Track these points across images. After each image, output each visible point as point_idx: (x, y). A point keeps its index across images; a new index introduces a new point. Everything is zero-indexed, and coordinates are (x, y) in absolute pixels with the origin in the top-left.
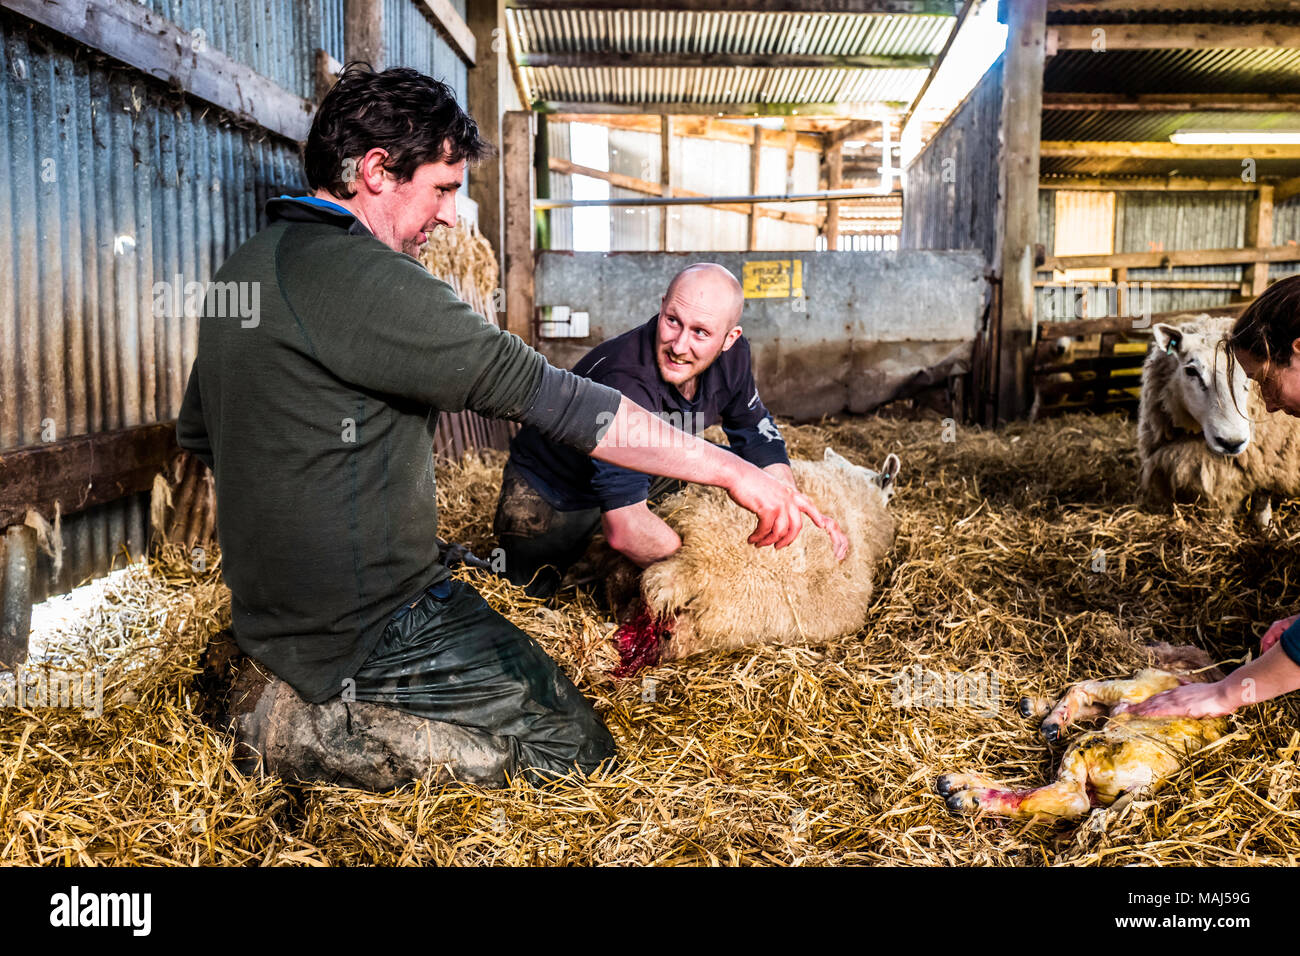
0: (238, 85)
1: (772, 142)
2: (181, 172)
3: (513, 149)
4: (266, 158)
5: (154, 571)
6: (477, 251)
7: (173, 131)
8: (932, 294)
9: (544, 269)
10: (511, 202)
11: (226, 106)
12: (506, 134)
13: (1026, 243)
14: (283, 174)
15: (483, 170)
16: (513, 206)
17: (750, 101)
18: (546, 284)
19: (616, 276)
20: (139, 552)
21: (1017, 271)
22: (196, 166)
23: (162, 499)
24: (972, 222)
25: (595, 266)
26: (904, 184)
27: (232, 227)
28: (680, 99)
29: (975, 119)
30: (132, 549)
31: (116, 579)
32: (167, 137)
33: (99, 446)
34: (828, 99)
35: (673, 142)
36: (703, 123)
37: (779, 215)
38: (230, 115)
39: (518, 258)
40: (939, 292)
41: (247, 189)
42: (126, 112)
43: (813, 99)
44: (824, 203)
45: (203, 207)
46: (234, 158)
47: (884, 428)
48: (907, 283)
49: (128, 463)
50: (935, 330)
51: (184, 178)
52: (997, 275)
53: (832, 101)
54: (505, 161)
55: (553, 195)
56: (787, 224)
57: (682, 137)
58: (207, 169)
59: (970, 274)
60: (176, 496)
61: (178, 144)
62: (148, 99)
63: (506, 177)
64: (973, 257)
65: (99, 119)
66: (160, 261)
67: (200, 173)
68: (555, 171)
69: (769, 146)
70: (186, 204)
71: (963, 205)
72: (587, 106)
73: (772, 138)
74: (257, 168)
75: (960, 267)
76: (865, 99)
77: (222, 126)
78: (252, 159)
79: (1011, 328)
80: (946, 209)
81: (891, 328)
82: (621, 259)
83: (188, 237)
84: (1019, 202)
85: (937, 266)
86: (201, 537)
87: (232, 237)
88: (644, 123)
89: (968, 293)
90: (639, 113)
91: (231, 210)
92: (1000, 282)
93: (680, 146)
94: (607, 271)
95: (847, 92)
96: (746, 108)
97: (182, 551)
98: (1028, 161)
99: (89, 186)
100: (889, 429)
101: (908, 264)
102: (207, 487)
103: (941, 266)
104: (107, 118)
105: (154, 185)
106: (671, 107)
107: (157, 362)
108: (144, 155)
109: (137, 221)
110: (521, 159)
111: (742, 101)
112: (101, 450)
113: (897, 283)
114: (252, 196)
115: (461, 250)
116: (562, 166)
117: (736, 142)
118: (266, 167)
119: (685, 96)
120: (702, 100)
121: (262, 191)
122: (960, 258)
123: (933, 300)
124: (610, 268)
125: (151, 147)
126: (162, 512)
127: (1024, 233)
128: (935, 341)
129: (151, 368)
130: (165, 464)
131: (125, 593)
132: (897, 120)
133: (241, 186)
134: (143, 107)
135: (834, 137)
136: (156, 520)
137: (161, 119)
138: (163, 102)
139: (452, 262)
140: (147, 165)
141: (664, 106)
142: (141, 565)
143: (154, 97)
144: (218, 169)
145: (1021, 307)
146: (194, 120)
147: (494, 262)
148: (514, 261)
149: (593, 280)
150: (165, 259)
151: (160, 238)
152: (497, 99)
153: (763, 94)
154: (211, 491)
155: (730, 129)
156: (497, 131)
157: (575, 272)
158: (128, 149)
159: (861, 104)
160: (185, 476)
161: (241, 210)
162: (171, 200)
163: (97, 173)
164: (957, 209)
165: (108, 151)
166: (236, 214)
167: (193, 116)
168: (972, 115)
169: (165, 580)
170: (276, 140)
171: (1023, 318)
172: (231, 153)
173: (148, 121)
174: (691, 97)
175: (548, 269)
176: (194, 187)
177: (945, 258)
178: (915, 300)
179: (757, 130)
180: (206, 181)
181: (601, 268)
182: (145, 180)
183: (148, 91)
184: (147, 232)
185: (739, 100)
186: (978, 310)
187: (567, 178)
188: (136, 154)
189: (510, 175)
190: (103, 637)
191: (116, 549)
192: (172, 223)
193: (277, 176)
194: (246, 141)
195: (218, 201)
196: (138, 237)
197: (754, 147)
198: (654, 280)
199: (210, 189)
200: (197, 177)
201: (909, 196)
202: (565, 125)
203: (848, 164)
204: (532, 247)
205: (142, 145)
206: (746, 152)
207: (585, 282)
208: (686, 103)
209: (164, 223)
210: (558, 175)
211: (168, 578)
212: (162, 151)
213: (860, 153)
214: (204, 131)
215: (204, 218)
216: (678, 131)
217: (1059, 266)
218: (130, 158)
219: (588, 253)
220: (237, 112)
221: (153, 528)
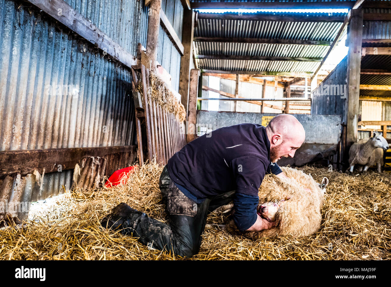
0: (115, 49)
1: (269, 84)
2: (95, 72)
3: (193, 80)
4: (120, 72)
5: (72, 195)
6: (180, 108)
7: (94, 60)
8: (323, 129)
9: (200, 116)
10: (191, 95)
11: (110, 54)
12: (191, 76)
13: (355, 114)
14: (125, 77)
15: (184, 85)
16: (192, 97)
17: (264, 71)
18: (200, 120)
19: (221, 119)
20: (68, 189)
21: (352, 122)
22: (100, 71)
23: (77, 172)
24: (335, 108)
25: (215, 115)
26: (312, 97)
27: (108, 91)
28: (243, 69)
29: (336, 76)
30: (66, 188)
31: (60, 197)
32: (92, 62)
33: (60, 152)
34: (288, 71)
35: (239, 83)
36: (248, 78)
37: (271, 106)
38: (111, 57)
39: (192, 112)
40: (325, 128)
41: (114, 80)
42: (81, 52)
43: (283, 71)
44: (285, 102)
45: (101, 83)
46: (111, 70)
47: (309, 170)
48: (315, 125)
49: (68, 159)
50: (324, 140)
51: (96, 74)
52: (345, 124)
53: (289, 71)
54: (190, 83)
55: (202, 96)
56: (273, 109)
57: (242, 81)
58: (103, 72)
59: (336, 123)
60: (82, 172)
61: (95, 64)
62: (88, 50)
63: (190, 88)
64: (337, 118)
65: (73, 54)
66: (86, 98)
67: (100, 73)
68: (204, 89)
69: (268, 86)
70: (95, 82)
71: (332, 103)
72: (214, 71)
73: (269, 83)
74: (118, 75)
75: (333, 121)
76: (300, 71)
77: (108, 60)
78: (116, 71)
79: (350, 141)
80: (326, 104)
81: (310, 139)
82: (223, 114)
83: (95, 92)
84: (353, 101)
85: (325, 120)
86: (88, 186)
87: (108, 94)
88: (231, 77)
89: (335, 129)
90: (230, 74)
91: (109, 86)
92: (346, 126)
93: (241, 84)
94: (219, 117)
95: (294, 69)
96: (262, 73)
97: (82, 190)
98: (356, 88)
99: (68, 72)
100: (311, 170)
101: (315, 119)
102: (92, 170)
103: (326, 120)
104: (75, 53)
105: (86, 75)
106: (240, 72)
107: (81, 129)
108: (85, 66)
109: (80, 85)
110: (195, 83)
111: (262, 71)
112: (60, 153)
113: (312, 125)
114: (115, 82)
115: (176, 107)
116: (206, 88)
117: (258, 84)
118: (121, 75)
119: (244, 68)
120: (249, 70)
121: (118, 81)
122: (333, 118)
123: (323, 131)
124: (220, 116)
125: (87, 64)
126: (77, 176)
127: (354, 111)
128: (324, 144)
129: (79, 131)
130: (79, 161)
131: (62, 202)
132: (310, 78)
133: (113, 79)
134: (86, 51)
135: (288, 84)
136: (75, 179)
137: (91, 56)
138: (92, 51)
139: (173, 109)
140: (85, 68)
141: (237, 71)
142: (68, 193)
143: (90, 49)
144: (106, 73)
145: (353, 134)
146: (101, 58)
147: (185, 112)
148: (191, 113)
149: (215, 119)
150: (87, 98)
151: (86, 91)
152: (189, 65)
153: (268, 69)
154: (93, 171)
155: (257, 80)
156: (188, 74)
157: (209, 117)
158: (80, 63)
159: (299, 72)
160: (85, 166)
161: (112, 86)
162: (91, 80)
163: (70, 69)
164: (330, 104)
165: (75, 63)
166: (110, 88)
167: (100, 57)
168: (336, 75)
169: (75, 199)
170: (124, 67)
171: (354, 138)
172: (110, 69)
173: (87, 56)
174: (246, 69)
175: (201, 115)
176: (99, 77)
177: (328, 118)
178: (317, 130)
179: (265, 81)
180: (102, 76)
181: (217, 116)
182: (84, 73)
183: (88, 47)
184: (83, 88)
185: (261, 70)
186: (339, 135)
187: (207, 92)
188: (83, 65)
189: (191, 88)
190: (53, 215)
191: (61, 187)
192: (90, 87)
193: (124, 78)
194: (115, 66)
195: (105, 82)
196: (80, 90)
197: (264, 86)
198: (233, 121)
199: (103, 79)
200: (100, 74)
201: (314, 100)
202: (207, 77)
203: (292, 92)
204: (196, 109)
205: (85, 62)
206: (261, 87)
207: (212, 120)
208: (244, 71)
209: (88, 87)
210: (204, 91)
211: (76, 198)
212: (90, 66)
213: (296, 89)
214: (103, 61)
215: (100, 87)
216: (241, 80)
217: (363, 124)
218: (81, 66)
219: (213, 111)
220: (114, 57)
221: (73, 181)
